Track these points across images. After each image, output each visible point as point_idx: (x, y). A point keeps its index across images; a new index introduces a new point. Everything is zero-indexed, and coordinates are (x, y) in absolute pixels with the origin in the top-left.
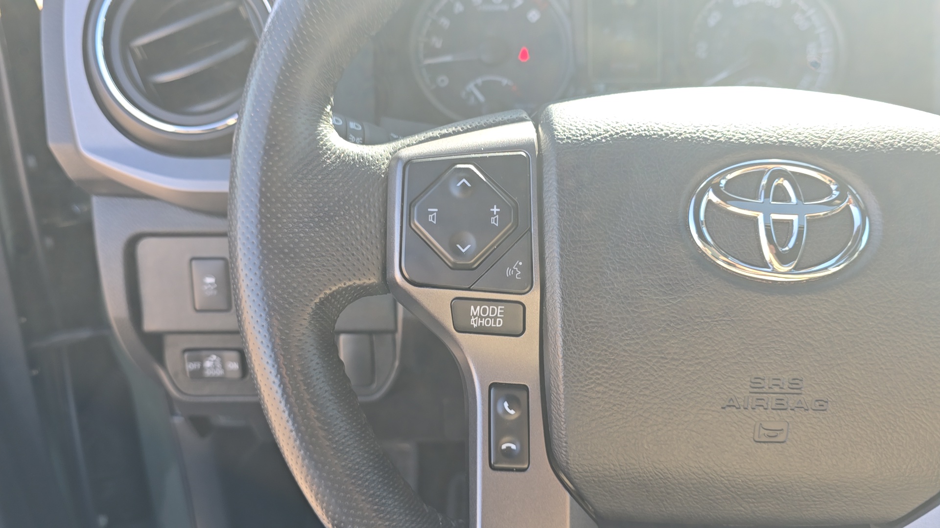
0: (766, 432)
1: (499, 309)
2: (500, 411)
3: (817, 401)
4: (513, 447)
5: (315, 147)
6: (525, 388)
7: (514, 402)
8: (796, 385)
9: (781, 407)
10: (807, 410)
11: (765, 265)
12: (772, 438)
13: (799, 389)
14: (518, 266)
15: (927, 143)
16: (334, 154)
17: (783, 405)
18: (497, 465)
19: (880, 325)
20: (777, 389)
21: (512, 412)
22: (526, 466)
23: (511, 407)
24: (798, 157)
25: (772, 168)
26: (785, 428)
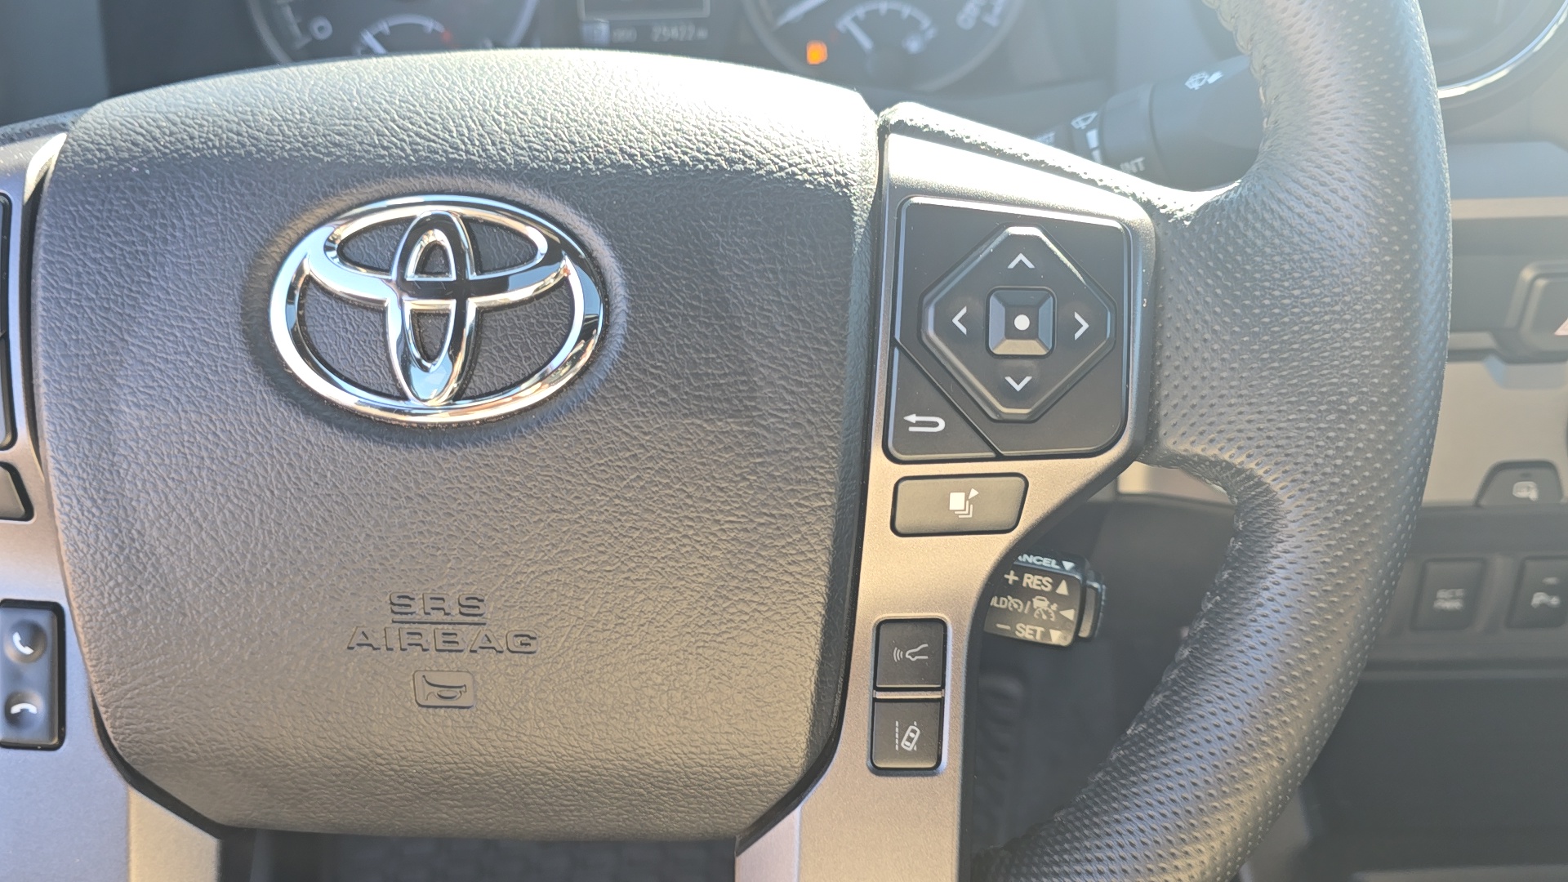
0: (436, 690)
2: (7, 648)
3: (516, 636)
4: (30, 709)
6: (54, 609)
7: (32, 635)
8: (471, 606)
9: (450, 645)
10: (501, 652)
11: (401, 396)
12: (447, 698)
13: (481, 615)
17: (457, 643)
19: (617, 501)
20: (438, 616)
21: (27, 651)
22: (58, 740)
23: (24, 644)
24: (483, 188)
25: (422, 212)
26: (469, 684)
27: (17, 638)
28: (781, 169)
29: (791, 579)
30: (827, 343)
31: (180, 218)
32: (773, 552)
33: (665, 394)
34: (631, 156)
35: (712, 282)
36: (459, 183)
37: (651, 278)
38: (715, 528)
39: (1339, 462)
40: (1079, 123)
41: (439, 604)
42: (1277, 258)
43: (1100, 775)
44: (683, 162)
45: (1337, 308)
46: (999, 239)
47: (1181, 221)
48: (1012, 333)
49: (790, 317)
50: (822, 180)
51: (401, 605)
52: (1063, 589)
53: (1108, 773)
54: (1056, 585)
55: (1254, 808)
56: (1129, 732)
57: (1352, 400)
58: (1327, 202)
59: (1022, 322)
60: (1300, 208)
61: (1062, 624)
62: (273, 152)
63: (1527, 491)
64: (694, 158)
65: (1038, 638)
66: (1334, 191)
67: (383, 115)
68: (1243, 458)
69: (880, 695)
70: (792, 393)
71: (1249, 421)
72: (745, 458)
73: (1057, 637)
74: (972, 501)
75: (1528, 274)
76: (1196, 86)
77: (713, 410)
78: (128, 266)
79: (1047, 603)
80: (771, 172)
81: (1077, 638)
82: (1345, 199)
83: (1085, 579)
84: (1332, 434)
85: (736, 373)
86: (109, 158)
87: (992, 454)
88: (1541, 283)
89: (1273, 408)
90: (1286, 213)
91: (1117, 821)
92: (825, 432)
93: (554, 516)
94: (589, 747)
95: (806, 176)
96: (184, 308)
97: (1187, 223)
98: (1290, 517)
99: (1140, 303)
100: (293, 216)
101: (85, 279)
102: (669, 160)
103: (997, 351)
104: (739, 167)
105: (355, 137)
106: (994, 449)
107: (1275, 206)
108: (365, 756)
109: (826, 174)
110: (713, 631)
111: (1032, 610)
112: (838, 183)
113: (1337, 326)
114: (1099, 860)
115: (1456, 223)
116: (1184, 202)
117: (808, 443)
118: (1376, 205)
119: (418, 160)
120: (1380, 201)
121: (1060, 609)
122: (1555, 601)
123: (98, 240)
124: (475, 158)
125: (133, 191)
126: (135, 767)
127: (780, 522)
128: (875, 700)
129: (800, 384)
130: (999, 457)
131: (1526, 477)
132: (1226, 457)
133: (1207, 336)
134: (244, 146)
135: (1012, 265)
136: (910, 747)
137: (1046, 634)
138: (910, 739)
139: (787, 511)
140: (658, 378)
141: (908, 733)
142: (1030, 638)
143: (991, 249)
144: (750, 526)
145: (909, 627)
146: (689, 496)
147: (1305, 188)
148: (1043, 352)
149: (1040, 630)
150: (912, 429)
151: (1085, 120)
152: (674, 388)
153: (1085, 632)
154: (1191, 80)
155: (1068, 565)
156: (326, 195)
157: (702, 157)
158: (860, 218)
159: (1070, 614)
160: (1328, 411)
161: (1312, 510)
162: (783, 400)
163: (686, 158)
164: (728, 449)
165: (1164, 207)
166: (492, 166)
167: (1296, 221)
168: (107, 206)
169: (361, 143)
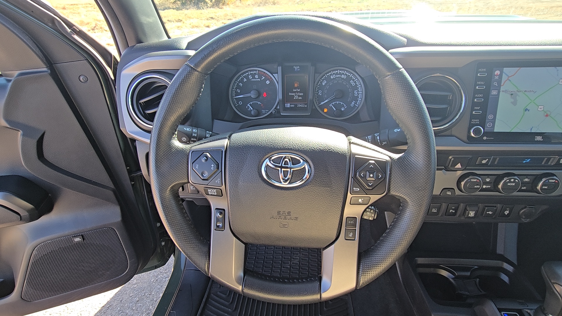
0: (282, 225)
1: (215, 190)
2: (217, 216)
3: (295, 218)
4: (220, 225)
5: (170, 146)
6: (224, 210)
7: (221, 213)
8: (289, 213)
9: (285, 218)
10: (293, 220)
11: (281, 182)
12: (284, 226)
14: (219, 180)
15: (331, 148)
16: (175, 148)
18: (216, 229)
19: (311, 199)
20: (284, 214)
21: (220, 216)
22: (223, 230)
23: (220, 215)
24: (293, 152)
25: (284, 156)
26: (287, 224)
27: (219, 214)
28: (336, 151)
29: (335, 211)
30: (343, 177)
31: (249, 155)
32: (333, 207)
33: (319, 184)
34: (315, 148)
35: (326, 168)
36: (290, 152)
37: (317, 167)
38: (325, 203)
39: (418, 197)
40: (376, 135)
41: (284, 212)
42: (409, 167)
43: (379, 241)
44: (322, 150)
45: (418, 175)
46: (368, 163)
47: (395, 160)
48: (370, 177)
49: (337, 173)
50: (342, 153)
51: (279, 212)
52: (372, 211)
53: (380, 241)
54: (371, 210)
55: (403, 248)
56: (383, 235)
57: (420, 189)
58: (417, 159)
59: (371, 175)
60: (413, 159)
61: (372, 217)
62: (262, 145)
63: (449, 193)
64: (324, 149)
65: (368, 219)
66: (419, 158)
67: (278, 140)
68: (403, 196)
69: (347, 228)
70: (337, 184)
71: (404, 191)
72: (330, 193)
73: (371, 219)
74: (362, 200)
75: (450, 157)
76: (396, 131)
77: (326, 186)
78: (241, 162)
79: (369, 213)
80: (335, 151)
81: (374, 219)
82: (420, 159)
83: (375, 209)
84: (417, 193)
85: (329, 181)
86: (237, 145)
87: (366, 194)
88: (453, 159)
89: (408, 189)
90: (411, 160)
91: (382, 249)
92: (342, 190)
93: (302, 201)
94: (304, 234)
95: (340, 152)
96: (249, 168)
97: (396, 160)
98: (410, 205)
99: (388, 173)
100: (265, 155)
101: (235, 163)
102: (320, 149)
103: (367, 179)
104: (330, 150)
105: (274, 143)
106: (366, 193)
107: (409, 159)
108: (271, 234)
109: (343, 152)
110: (324, 218)
111: (367, 214)
112: (345, 153)
113: (418, 178)
114: (379, 255)
115: (437, 150)
116: (396, 156)
117: (339, 192)
118: (425, 160)
119: (284, 148)
120: (426, 160)
121: (371, 214)
122: (454, 211)
123: (236, 157)
124: (292, 148)
125: (241, 150)
126: (235, 234)
127: (335, 203)
128: (346, 229)
129: (339, 183)
130: (367, 194)
131: (449, 191)
132: (400, 195)
133: (398, 178)
134: (257, 144)
135: (370, 167)
136: (351, 236)
137: (369, 218)
138: (351, 235)
139: (336, 201)
140: (318, 181)
141: (351, 234)
142: (366, 218)
143: (367, 164)
144: (330, 203)
145: (351, 218)
146: (322, 199)
147: (414, 156)
148: (374, 180)
149: (368, 217)
150: (354, 190)
151: (377, 134)
152: (320, 183)
153: (375, 218)
154: (395, 130)
155: (373, 207)
156: (270, 152)
157: (325, 149)
158: (348, 159)
159: (373, 215)
160: (417, 190)
161: (413, 204)
162: (336, 185)
163: (323, 149)
164: (328, 192)
165: (393, 157)
166: (295, 149)
167: (412, 161)
168: (238, 152)
169: (275, 145)
